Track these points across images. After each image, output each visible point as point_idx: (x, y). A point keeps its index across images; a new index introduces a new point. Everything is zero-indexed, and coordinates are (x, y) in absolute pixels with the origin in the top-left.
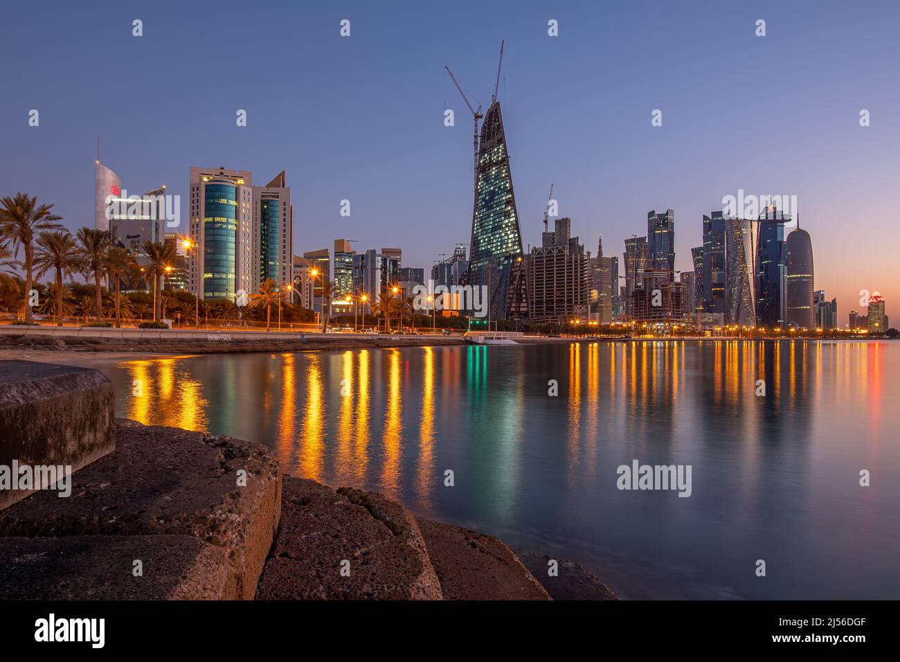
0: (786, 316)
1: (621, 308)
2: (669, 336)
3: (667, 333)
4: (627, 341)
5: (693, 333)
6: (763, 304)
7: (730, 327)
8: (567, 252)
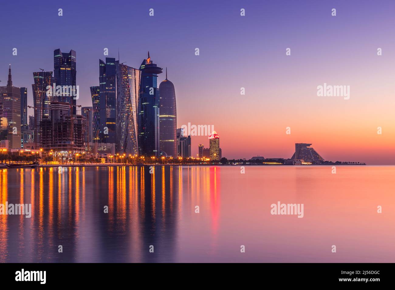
0: (159, 147)
1: (30, 136)
2: (72, 163)
3: (70, 160)
4: (35, 166)
5: (92, 160)
6: (143, 136)
7: (120, 155)
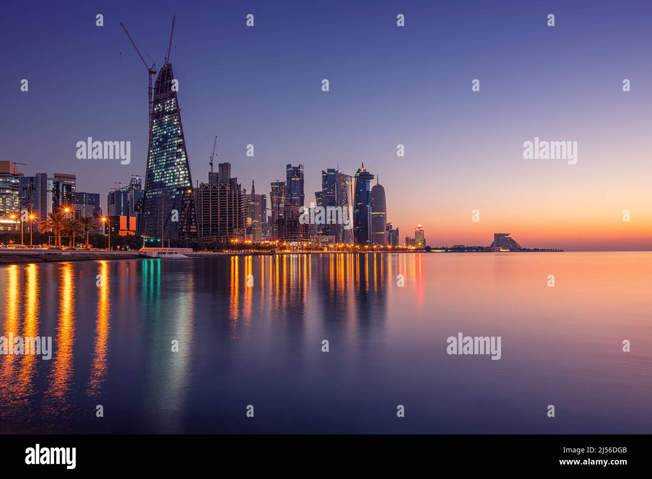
0: (371, 238)
1: (269, 231)
2: (301, 251)
3: (300, 249)
4: (273, 254)
5: (316, 248)
6: (358, 230)
7: (339, 245)
8: (228, 188)
